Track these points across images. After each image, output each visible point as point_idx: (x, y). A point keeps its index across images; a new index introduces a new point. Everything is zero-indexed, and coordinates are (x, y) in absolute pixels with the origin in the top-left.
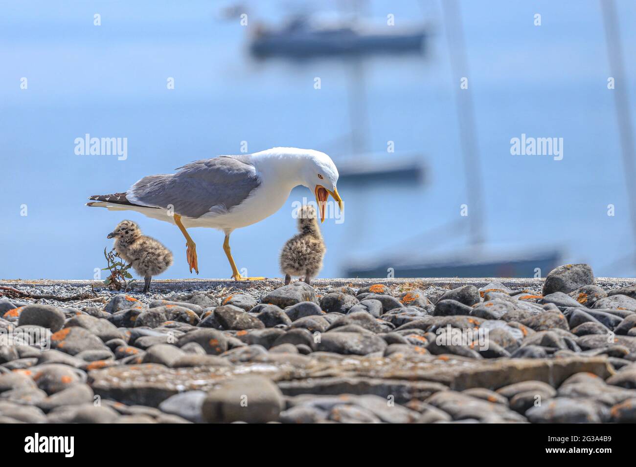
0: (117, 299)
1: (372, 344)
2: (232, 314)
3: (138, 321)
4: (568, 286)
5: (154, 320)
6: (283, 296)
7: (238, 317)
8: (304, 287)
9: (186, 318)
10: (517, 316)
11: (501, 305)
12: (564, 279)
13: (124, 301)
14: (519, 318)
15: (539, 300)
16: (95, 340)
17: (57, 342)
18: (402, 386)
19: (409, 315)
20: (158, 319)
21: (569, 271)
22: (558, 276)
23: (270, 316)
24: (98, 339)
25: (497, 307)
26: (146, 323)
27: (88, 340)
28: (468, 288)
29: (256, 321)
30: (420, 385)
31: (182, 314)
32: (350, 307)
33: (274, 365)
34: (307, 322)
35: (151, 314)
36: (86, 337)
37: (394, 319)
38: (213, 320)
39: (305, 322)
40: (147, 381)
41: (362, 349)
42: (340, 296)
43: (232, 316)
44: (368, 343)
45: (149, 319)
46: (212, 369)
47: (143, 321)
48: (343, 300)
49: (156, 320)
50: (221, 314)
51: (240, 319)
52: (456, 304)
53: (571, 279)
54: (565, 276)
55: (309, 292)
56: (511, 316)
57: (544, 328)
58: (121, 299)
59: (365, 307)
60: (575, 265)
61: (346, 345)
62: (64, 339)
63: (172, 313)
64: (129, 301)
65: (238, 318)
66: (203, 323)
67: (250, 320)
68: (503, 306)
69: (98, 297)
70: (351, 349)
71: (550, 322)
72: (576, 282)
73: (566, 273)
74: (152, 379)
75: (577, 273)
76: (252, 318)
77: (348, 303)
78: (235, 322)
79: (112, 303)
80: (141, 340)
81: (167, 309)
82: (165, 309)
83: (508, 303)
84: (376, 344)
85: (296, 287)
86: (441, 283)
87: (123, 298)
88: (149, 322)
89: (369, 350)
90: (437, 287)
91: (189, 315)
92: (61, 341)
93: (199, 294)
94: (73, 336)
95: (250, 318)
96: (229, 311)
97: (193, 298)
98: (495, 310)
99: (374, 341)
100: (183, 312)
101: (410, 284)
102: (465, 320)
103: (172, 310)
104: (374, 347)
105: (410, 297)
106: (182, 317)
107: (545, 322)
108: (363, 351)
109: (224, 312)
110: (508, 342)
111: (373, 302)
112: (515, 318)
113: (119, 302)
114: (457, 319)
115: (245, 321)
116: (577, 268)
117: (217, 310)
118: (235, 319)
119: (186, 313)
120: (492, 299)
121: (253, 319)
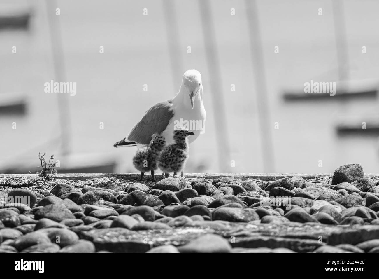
0: (59, 186)
1: (250, 215)
2: (143, 196)
3: (79, 200)
4: (348, 178)
5: (90, 200)
6: (167, 184)
7: (147, 197)
8: (180, 178)
9: (108, 198)
10: (329, 198)
11: (314, 190)
12: (346, 174)
13: (64, 187)
14: (330, 199)
15: (333, 188)
16: (69, 213)
17: (44, 214)
18: (297, 242)
19: (255, 197)
20: (92, 199)
21: (349, 169)
22: (342, 172)
23: (167, 197)
24: (70, 211)
25: (312, 191)
26: (85, 202)
27: (64, 212)
28: (286, 180)
29: (158, 201)
30: (308, 241)
31: (106, 196)
32: (212, 191)
33: (201, 228)
34: (196, 201)
35: (88, 196)
36: (63, 211)
37: (247, 200)
38: (127, 200)
39: (195, 201)
40: (127, 239)
41: (244, 218)
42: (204, 184)
43: (143, 197)
44: (247, 215)
45: (86, 199)
46: (162, 231)
47: (82, 200)
48: (207, 187)
49: (91, 199)
50: (136, 196)
51: (148, 199)
52: (284, 189)
53: (350, 173)
54: (346, 172)
55: (183, 182)
56: (325, 198)
57: (350, 205)
58: (62, 186)
59: (223, 192)
60: (352, 165)
61: (234, 215)
62: (48, 212)
63: (100, 195)
64: (67, 188)
65: (147, 199)
66: (121, 202)
67: (155, 200)
68: (317, 191)
69: (39, 185)
70: (238, 218)
71: (353, 201)
72: (353, 176)
73: (347, 170)
74: (130, 237)
75: (354, 170)
76: (155, 198)
77: (210, 189)
78: (145, 201)
79: (56, 189)
80: (94, 213)
81: (96, 192)
82: (94, 192)
83: (319, 189)
84: (252, 215)
85: (175, 179)
86: (254, 177)
87: (63, 185)
88: (86, 201)
89: (249, 219)
90: (252, 179)
91: (110, 197)
92: (46, 213)
93: (111, 183)
94: (54, 210)
95: (155, 199)
96: (141, 194)
97: (107, 186)
98: (311, 194)
99: (251, 213)
100: (107, 195)
101: (234, 177)
102: (301, 200)
103: (99, 193)
104: (252, 217)
105: (249, 185)
106: (106, 198)
107: (350, 201)
108: (245, 219)
109: (138, 195)
110: (335, 214)
111: (227, 189)
112: (328, 199)
113: (60, 188)
114: (295, 199)
115: (152, 200)
116: (354, 167)
117: (134, 193)
118: (146, 199)
119: (108, 195)
120: (308, 187)
121: (157, 199)
